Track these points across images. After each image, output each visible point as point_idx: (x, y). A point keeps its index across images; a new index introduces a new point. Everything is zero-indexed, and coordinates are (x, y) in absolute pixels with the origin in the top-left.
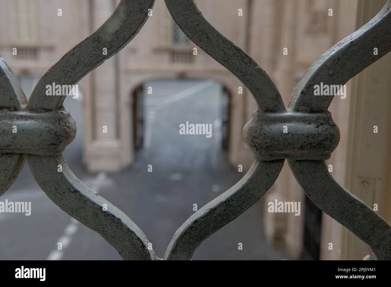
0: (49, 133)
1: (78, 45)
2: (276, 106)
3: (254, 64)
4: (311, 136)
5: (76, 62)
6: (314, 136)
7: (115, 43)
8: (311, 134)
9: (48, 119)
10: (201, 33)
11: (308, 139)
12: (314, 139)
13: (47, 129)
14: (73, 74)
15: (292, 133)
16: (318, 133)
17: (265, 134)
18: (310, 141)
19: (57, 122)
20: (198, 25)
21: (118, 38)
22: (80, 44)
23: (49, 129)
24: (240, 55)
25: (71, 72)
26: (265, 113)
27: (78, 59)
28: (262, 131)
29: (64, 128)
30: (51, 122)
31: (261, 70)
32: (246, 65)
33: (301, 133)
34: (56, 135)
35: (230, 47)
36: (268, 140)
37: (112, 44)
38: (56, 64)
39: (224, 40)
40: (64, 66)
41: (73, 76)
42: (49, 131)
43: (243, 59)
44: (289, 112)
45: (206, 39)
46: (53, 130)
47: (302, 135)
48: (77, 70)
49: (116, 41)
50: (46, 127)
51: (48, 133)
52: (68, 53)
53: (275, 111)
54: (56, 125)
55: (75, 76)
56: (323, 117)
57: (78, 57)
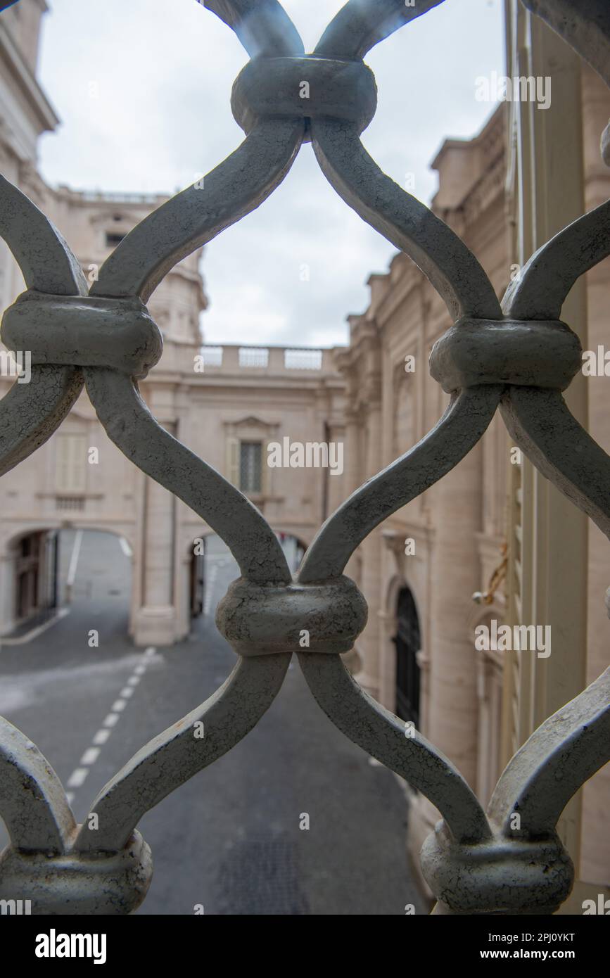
0: (111, 902)
1: (162, 747)
2: (477, 831)
3: (442, 767)
4: (538, 889)
5: (158, 774)
6: (542, 888)
7: (223, 742)
8: (538, 886)
9: (109, 873)
10: (360, 724)
11: (533, 895)
12: (543, 893)
13: (108, 896)
14: (152, 793)
15: (508, 886)
16: (549, 883)
17: (466, 888)
18: (537, 898)
19: (124, 878)
20: (357, 712)
21: (227, 735)
22: (166, 745)
23: (111, 896)
24: (421, 754)
25: (149, 790)
26: (463, 846)
27: (161, 769)
28: (460, 881)
29: (134, 887)
30: (114, 880)
31: (454, 776)
32: (432, 770)
33: (523, 884)
34: (122, 904)
35: (405, 744)
36: (471, 899)
37: (218, 744)
38: (126, 778)
39: (397, 733)
40: (139, 781)
41: (151, 797)
42: (110, 900)
43: (426, 760)
44: (499, 844)
45: (368, 733)
46: (117, 896)
47: (525, 887)
48: (159, 788)
49: (224, 740)
50: (105, 893)
51: (109, 904)
52: (145, 759)
53: (477, 840)
54: (123, 884)
55: (156, 797)
56: (552, 849)
57: (162, 767)
